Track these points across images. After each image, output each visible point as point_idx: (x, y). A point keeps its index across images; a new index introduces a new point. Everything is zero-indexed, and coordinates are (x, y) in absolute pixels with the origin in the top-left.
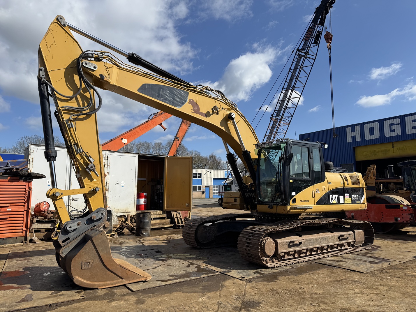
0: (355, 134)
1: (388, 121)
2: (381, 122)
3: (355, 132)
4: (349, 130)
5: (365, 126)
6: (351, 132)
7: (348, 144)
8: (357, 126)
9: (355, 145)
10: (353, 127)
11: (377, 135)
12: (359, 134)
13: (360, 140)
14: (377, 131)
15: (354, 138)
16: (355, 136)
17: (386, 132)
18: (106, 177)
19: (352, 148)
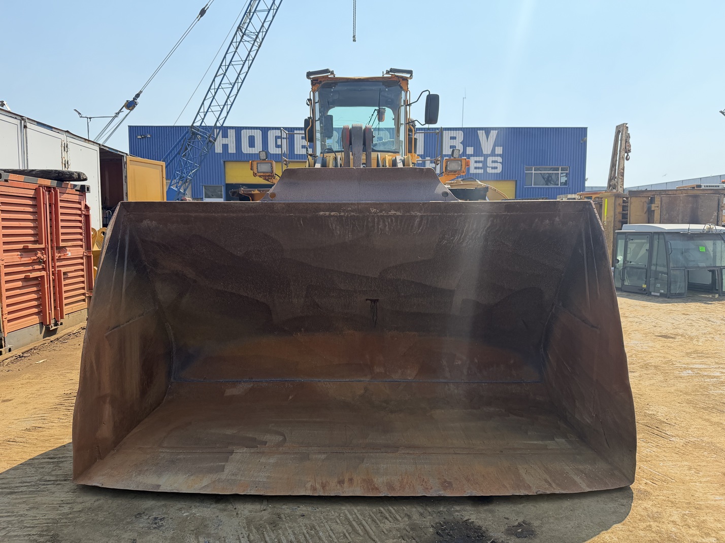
0: (228, 141)
1: (274, 131)
2: (265, 131)
3: (228, 138)
5: (242, 131)
6: (222, 138)
7: (216, 155)
8: (232, 130)
9: (227, 158)
10: (224, 130)
11: (258, 148)
12: (233, 143)
13: (235, 152)
14: (258, 143)
15: (225, 147)
16: (228, 144)
17: (270, 146)
19: (222, 162)
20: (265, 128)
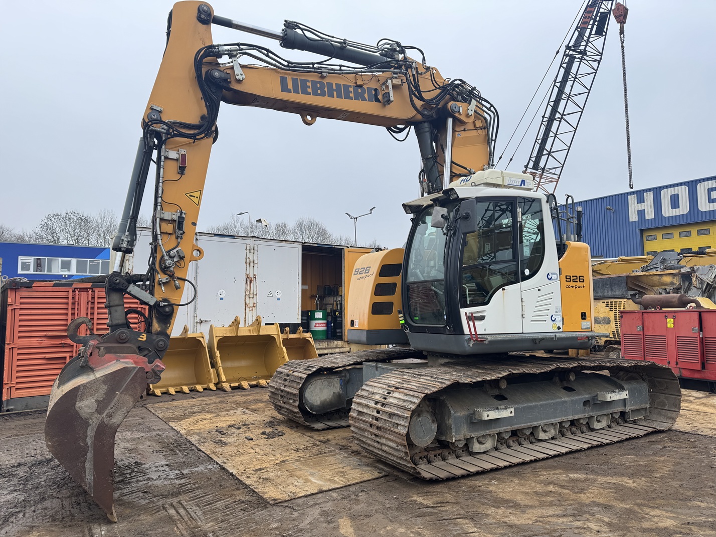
0: (644, 206)
1: (706, 183)
2: (692, 185)
3: (644, 202)
4: (632, 199)
5: (662, 192)
6: (638, 203)
7: (631, 224)
8: (648, 193)
9: (644, 226)
10: (640, 195)
11: (684, 208)
12: (651, 207)
13: (654, 217)
14: (684, 201)
15: (641, 213)
16: (644, 210)
17: (701, 202)
18: (252, 283)
19: (638, 231)
20: (692, 181)
